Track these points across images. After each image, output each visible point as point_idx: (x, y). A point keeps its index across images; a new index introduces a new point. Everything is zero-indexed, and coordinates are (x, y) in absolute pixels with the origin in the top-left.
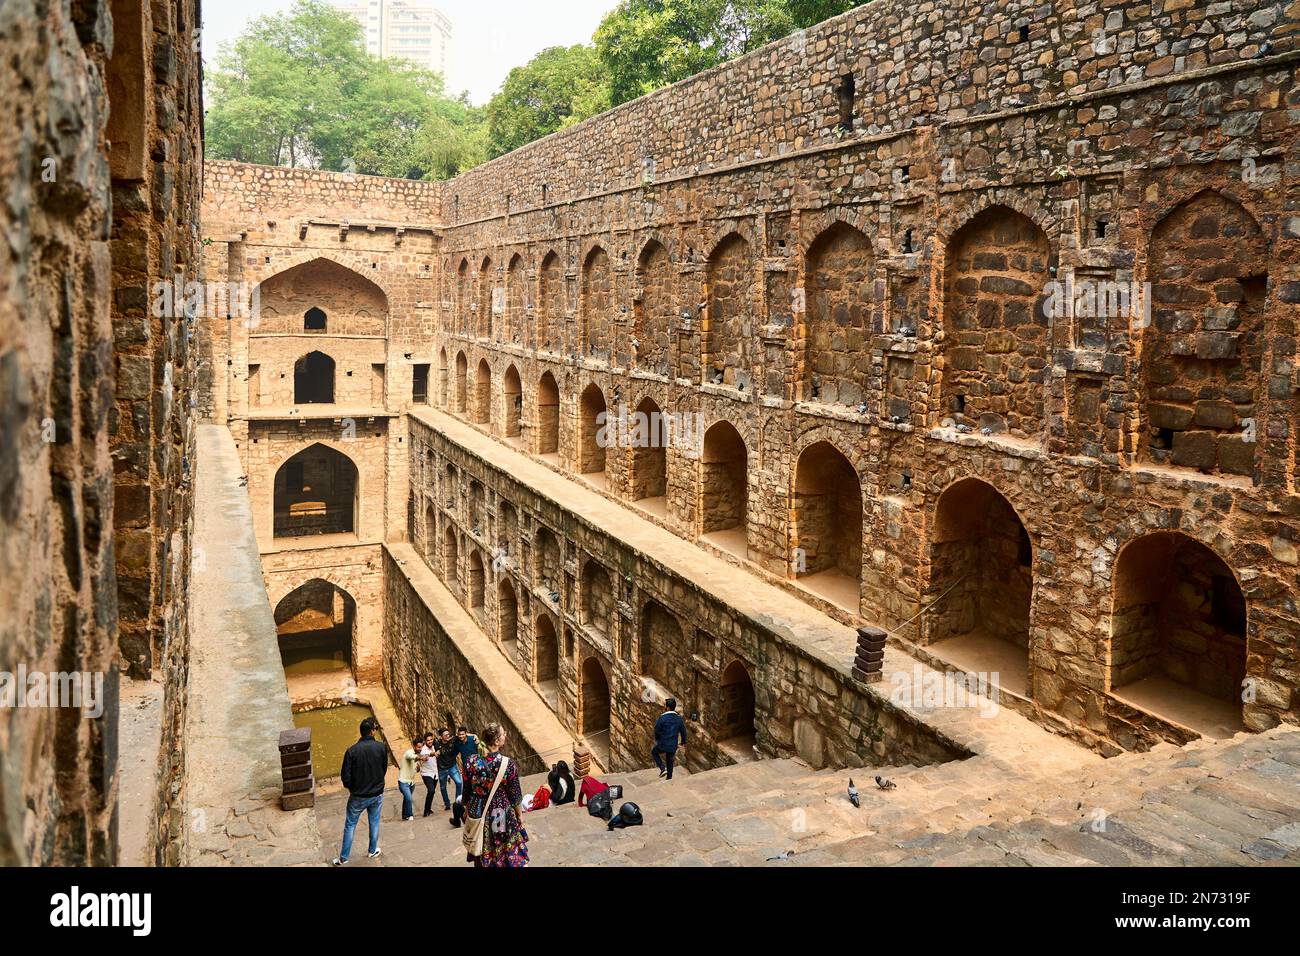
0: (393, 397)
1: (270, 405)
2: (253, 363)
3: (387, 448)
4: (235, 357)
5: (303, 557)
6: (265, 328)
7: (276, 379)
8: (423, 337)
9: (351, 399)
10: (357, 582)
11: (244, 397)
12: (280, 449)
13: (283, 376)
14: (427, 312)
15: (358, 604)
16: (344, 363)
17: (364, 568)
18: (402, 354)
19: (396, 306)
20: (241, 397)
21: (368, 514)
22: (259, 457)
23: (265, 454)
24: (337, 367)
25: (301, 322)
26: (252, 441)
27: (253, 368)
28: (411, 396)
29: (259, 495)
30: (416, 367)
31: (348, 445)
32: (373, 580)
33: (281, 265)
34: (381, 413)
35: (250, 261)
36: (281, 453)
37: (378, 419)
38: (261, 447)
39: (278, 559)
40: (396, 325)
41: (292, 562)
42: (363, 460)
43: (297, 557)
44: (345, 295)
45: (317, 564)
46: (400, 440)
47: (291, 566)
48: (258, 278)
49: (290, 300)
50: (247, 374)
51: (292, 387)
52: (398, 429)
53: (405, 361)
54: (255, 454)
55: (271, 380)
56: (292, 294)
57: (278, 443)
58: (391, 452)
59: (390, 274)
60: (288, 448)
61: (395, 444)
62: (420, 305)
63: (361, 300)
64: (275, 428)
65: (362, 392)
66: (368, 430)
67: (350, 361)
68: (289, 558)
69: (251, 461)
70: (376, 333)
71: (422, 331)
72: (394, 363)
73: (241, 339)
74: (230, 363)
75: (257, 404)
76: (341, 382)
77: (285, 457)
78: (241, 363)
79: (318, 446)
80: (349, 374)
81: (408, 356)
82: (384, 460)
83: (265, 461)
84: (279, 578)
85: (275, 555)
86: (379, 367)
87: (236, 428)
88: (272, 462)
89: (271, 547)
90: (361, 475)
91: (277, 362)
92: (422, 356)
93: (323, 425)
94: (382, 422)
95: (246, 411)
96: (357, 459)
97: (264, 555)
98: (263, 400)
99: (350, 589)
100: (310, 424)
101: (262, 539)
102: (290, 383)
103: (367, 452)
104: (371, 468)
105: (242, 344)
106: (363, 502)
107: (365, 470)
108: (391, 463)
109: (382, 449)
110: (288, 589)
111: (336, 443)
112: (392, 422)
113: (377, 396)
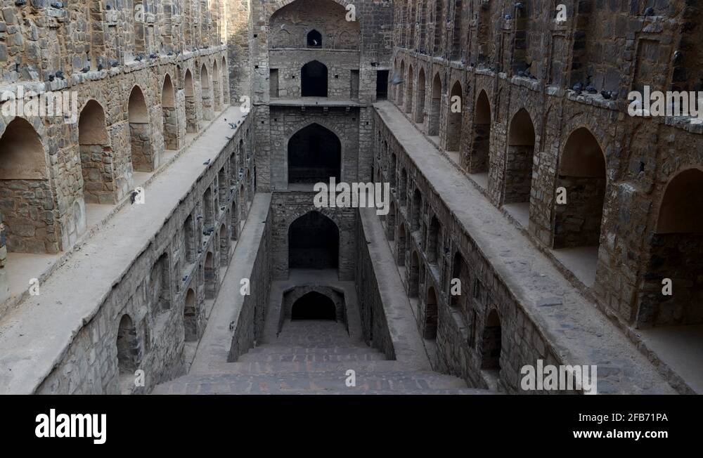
0: (363, 94)
1: (285, 96)
2: (274, 67)
3: (358, 128)
4: (260, 63)
5: (306, 197)
6: (281, 44)
7: (289, 79)
8: (385, 50)
9: (337, 95)
10: (339, 216)
11: (267, 90)
12: (290, 126)
13: (293, 77)
14: (387, 32)
15: (340, 230)
16: (333, 69)
18: (368, 64)
19: (365, 28)
20: (264, 90)
21: (347, 172)
22: (277, 130)
23: (282, 129)
24: (329, 72)
25: (305, 40)
26: (273, 120)
27: (273, 71)
28: (375, 94)
29: (278, 154)
30: (379, 72)
31: (334, 126)
32: (350, 216)
34: (355, 104)
36: (291, 128)
37: (352, 108)
38: (279, 124)
39: (291, 197)
40: (365, 42)
41: (299, 199)
42: (344, 136)
43: (302, 196)
44: (333, 20)
46: (367, 123)
47: (298, 201)
48: (273, 9)
49: (297, 24)
50: (268, 75)
51: (299, 84)
52: (364, 116)
53: (370, 68)
54: (275, 128)
55: (285, 79)
56: (298, 20)
57: (291, 119)
58: (361, 131)
60: (295, 125)
61: (364, 126)
62: (382, 27)
63: (344, 24)
64: (287, 111)
65: (344, 90)
66: (347, 115)
67: (337, 68)
68: (297, 197)
69: (273, 132)
70: (353, 48)
71: (384, 46)
72: (363, 69)
73: (263, 51)
74: (257, 67)
75: (277, 95)
76: (332, 83)
77: (294, 130)
78: (265, 66)
79: (315, 126)
80: (337, 77)
81: (373, 64)
82: (358, 137)
83: (281, 134)
84: (291, 208)
85: (288, 193)
86: (356, 72)
87: (262, 110)
88: (286, 134)
89: (285, 189)
90: (343, 145)
91: (289, 68)
92: (383, 65)
93: (318, 110)
94: (355, 110)
95: (268, 100)
96: (340, 135)
97: (282, 193)
98: (280, 93)
99: (335, 220)
100: (309, 109)
101: (281, 182)
102: (298, 82)
103: (346, 131)
104: (349, 142)
105: (264, 55)
106: (343, 165)
107: (344, 142)
108: (361, 139)
109: (356, 130)
110: (297, 216)
111: (326, 124)
112: (362, 111)
113: (354, 92)
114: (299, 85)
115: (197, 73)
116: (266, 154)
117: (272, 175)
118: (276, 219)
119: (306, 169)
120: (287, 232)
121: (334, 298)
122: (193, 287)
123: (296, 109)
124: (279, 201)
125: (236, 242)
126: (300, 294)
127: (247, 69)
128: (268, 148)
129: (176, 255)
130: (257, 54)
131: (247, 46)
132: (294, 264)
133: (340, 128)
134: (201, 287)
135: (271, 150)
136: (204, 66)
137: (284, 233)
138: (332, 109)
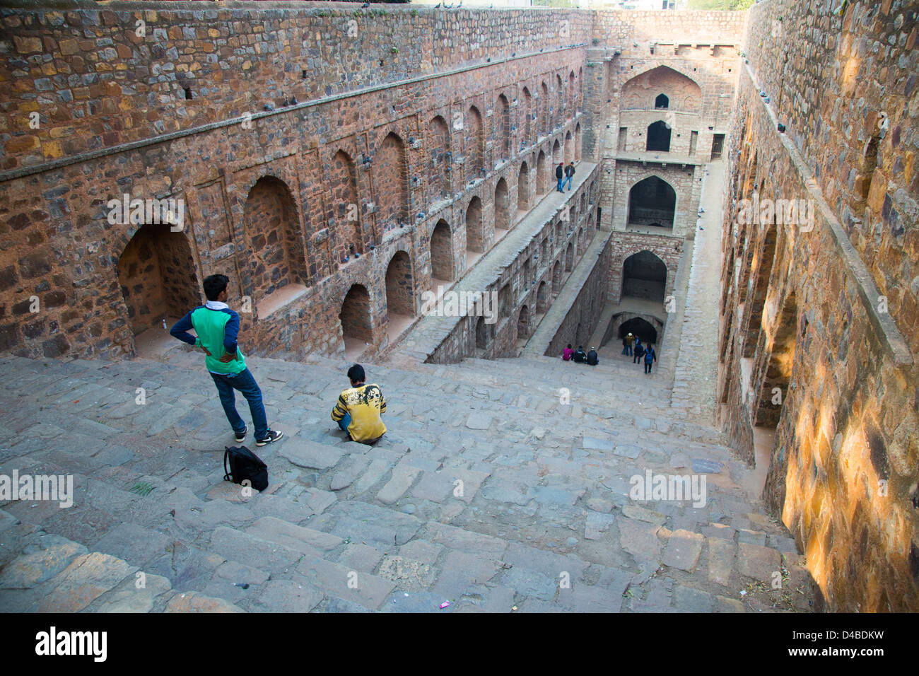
0: (699, 153)
1: (631, 152)
2: (623, 126)
3: (692, 183)
4: (611, 123)
5: (641, 238)
6: (632, 106)
7: (636, 136)
8: (723, 116)
9: (677, 152)
10: (668, 257)
11: (615, 146)
12: (633, 177)
13: (640, 134)
14: (727, 100)
15: (668, 269)
16: (676, 130)
17: (673, 250)
18: (707, 127)
19: (706, 96)
20: (613, 146)
21: (679, 220)
22: (621, 180)
23: (625, 179)
24: (672, 132)
25: (654, 103)
26: (618, 171)
27: (622, 130)
28: (710, 154)
29: (621, 200)
30: (715, 135)
31: (671, 179)
33: (639, 70)
34: (690, 162)
35: (622, 68)
36: (634, 179)
37: (687, 165)
38: (623, 174)
39: (628, 236)
40: (705, 107)
41: (635, 239)
42: (679, 189)
43: (637, 237)
44: (680, 86)
45: (648, 242)
46: (700, 179)
47: (634, 241)
48: (626, 79)
49: (648, 89)
50: (618, 133)
52: (699, 172)
53: (708, 131)
54: (620, 177)
55: (633, 136)
56: (649, 86)
57: (634, 171)
58: (694, 186)
59: (705, 75)
60: (639, 176)
61: (697, 182)
62: (722, 96)
63: (690, 90)
64: (632, 165)
65: (684, 148)
66: (683, 171)
67: (679, 128)
68: (633, 237)
69: (617, 181)
70: (696, 111)
71: (722, 113)
72: (702, 131)
73: (615, 113)
74: (608, 127)
75: (624, 150)
76: (674, 141)
77: (636, 181)
78: (615, 127)
79: (654, 177)
80: (679, 136)
81: (711, 128)
82: (691, 190)
83: (625, 183)
84: (627, 246)
85: (627, 234)
86: (696, 133)
87: (609, 163)
88: (629, 183)
89: (623, 229)
90: (677, 197)
91: (637, 127)
92: (720, 129)
93: (657, 165)
94: (690, 168)
95: (614, 154)
96: (676, 188)
97: (621, 233)
98: (627, 148)
99: (664, 260)
100: (650, 165)
101: (620, 224)
102: (644, 139)
103: (682, 184)
104: (684, 194)
105: (615, 117)
106: (677, 213)
107: (679, 195)
108: (693, 193)
109: (690, 184)
110: (631, 253)
111: (664, 177)
112: (696, 168)
113: (691, 151)
114: (645, 142)
115: (550, 149)
116: (609, 200)
117: (613, 217)
118: (614, 254)
119: (650, 210)
120: (622, 266)
121: (655, 326)
122: (527, 304)
123: (639, 164)
124: (618, 239)
125: (569, 274)
126: (627, 318)
127: (597, 132)
128: (611, 195)
129: (516, 285)
130: (610, 116)
131: (599, 113)
132: (626, 293)
133: (676, 182)
134: (533, 306)
135: (614, 197)
136: (557, 142)
137: (619, 266)
138: (669, 165)
